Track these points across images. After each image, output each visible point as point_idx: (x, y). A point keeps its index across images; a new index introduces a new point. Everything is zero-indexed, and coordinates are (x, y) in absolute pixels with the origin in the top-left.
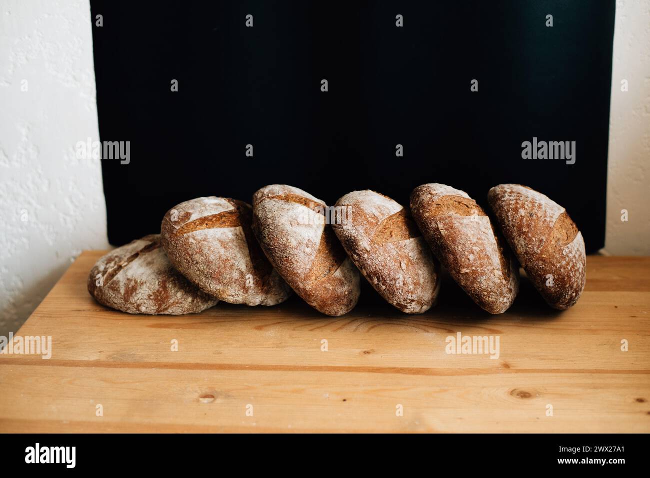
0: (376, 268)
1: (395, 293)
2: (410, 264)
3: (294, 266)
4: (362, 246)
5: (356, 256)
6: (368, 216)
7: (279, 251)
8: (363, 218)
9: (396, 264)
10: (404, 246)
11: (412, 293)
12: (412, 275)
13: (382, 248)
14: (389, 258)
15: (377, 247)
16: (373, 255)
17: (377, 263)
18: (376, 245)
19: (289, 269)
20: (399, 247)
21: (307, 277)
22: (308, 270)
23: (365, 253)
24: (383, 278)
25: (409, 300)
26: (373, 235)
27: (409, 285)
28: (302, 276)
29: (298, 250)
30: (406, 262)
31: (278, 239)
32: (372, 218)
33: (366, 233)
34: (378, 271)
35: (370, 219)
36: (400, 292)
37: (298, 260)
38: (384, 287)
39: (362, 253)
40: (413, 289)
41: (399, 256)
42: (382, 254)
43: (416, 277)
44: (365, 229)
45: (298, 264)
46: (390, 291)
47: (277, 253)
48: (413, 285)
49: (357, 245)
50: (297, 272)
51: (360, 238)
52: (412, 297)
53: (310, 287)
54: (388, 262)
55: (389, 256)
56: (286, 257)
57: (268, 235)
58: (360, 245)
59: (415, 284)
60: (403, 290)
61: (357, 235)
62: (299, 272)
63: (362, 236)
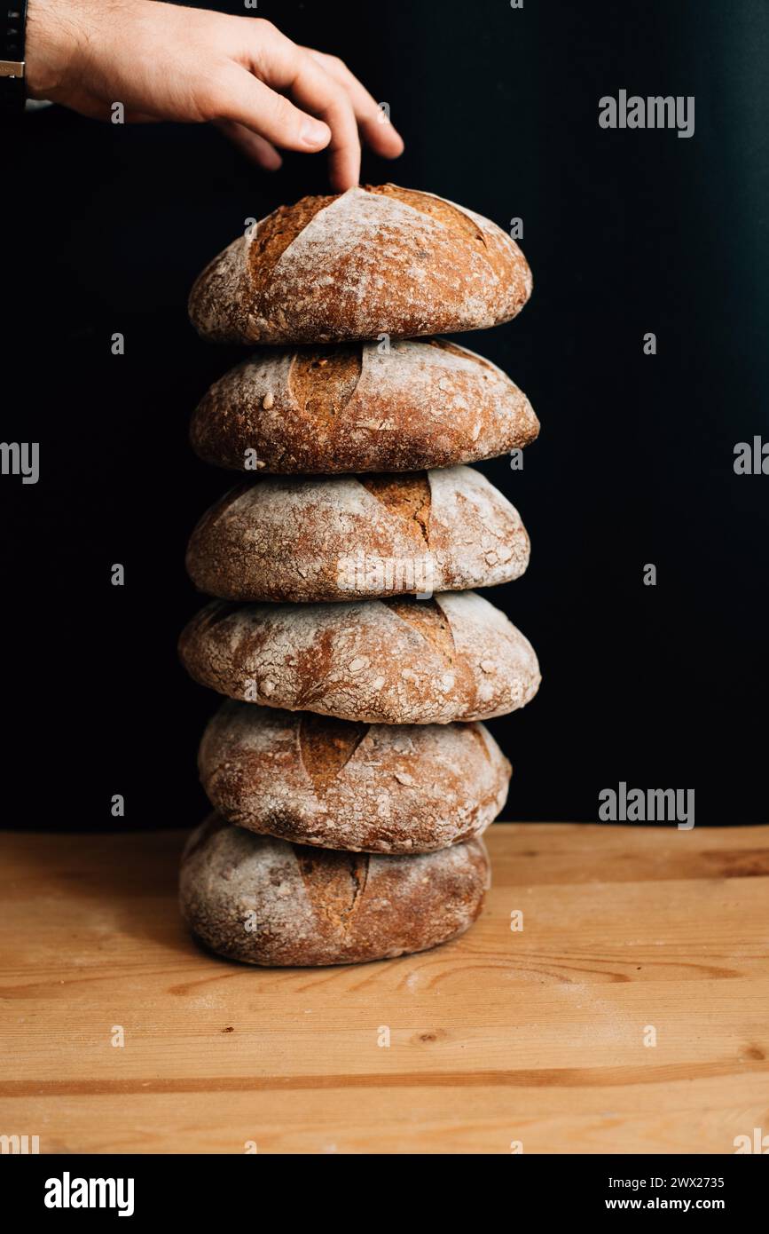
0: (365, 827)
1: (435, 834)
2: (412, 765)
3: (285, 935)
4: (310, 814)
5: (314, 839)
6: (270, 755)
7: (243, 939)
8: (266, 765)
9: (391, 788)
10: (375, 743)
11: (461, 804)
12: (432, 779)
13: (342, 786)
14: (370, 791)
15: (335, 791)
16: (341, 812)
17: (360, 818)
18: (330, 791)
19: (285, 949)
20: (369, 755)
21: (324, 928)
22: (314, 917)
23: (325, 820)
24: (392, 832)
25: (467, 817)
26: (308, 779)
27: (444, 798)
28: (316, 937)
29: (267, 906)
30: (402, 768)
31: (224, 921)
32: (279, 751)
33: (295, 785)
34: (374, 829)
35: (277, 756)
36: (442, 823)
37: (282, 921)
38: (408, 843)
39: (320, 825)
40: (456, 796)
41: (383, 769)
42: (352, 794)
43: (442, 775)
44: (287, 781)
45: (287, 926)
46: (423, 839)
47: (242, 945)
48: (450, 790)
49: (298, 821)
50: (301, 939)
51: (293, 804)
52: (466, 810)
53: (348, 938)
54: (374, 798)
55: (368, 786)
56: (259, 937)
57: (208, 931)
58: (305, 816)
59: (451, 786)
60: (443, 815)
61: (285, 805)
62: (303, 935)
63: (293, 799)
